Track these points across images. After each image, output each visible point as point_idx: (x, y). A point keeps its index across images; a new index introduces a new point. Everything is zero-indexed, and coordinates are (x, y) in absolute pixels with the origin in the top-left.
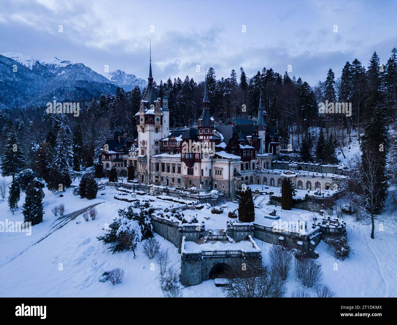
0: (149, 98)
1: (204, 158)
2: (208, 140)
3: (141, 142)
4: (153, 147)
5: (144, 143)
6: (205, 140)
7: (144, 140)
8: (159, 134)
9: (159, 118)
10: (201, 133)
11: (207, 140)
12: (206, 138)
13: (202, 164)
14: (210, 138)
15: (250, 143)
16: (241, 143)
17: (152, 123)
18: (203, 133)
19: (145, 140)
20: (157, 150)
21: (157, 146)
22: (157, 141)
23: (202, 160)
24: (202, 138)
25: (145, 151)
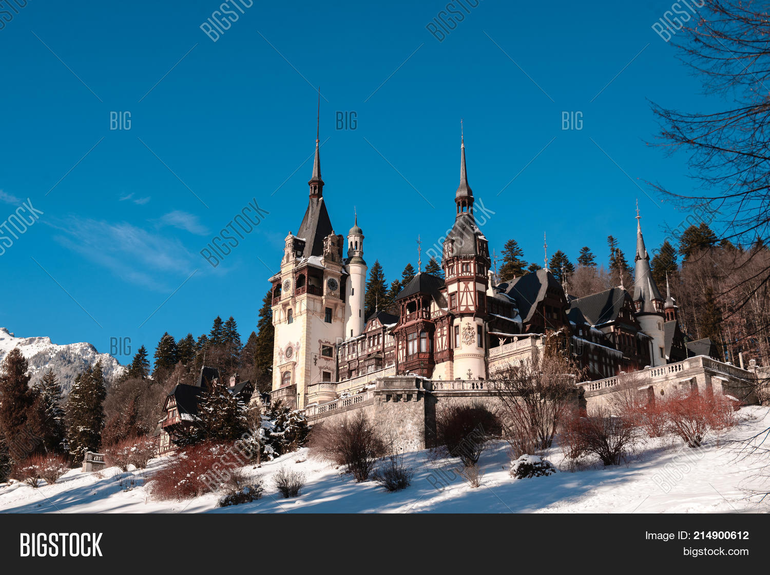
0: (310, 231)
1: (464, 345)
2: (472, 294)
3: (280, 354)
4: (316, 360)
5: (291, 353)
6: (464, 292)
7: (290, 343)
8: (335, 325)
9: (337, 280)
10: (452, 277)
11: (470, 292)
12: (467, 287)
13: (457, 362)
14: (477, 289)
15: (611, 340)
16: (581, 334)
17: (315, 291)
18: (458, 274)
19: (294, 342)
20: (327, 371)
21: (326, 359)
22: (327, 345)
23: (456, 352)
24: (456, 289)
25: (291, 375)
